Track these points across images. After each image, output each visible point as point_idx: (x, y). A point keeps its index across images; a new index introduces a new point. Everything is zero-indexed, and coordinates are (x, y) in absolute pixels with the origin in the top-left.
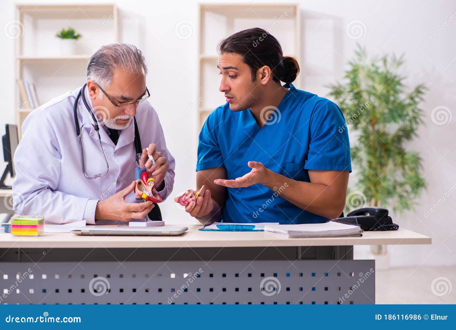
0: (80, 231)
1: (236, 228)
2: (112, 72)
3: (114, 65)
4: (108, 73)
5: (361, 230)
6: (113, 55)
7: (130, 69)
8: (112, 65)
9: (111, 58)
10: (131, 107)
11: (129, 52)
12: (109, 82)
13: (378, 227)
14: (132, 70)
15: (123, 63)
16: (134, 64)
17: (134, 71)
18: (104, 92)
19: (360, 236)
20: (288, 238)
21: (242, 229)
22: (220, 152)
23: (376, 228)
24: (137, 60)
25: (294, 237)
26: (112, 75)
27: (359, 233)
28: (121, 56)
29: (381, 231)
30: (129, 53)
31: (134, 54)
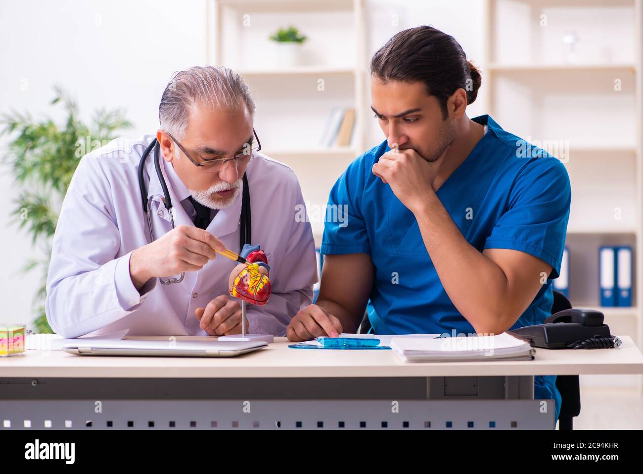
0: (77, 348)
1: (347, 343)
2: (186, 111)
3: (191, 99)
4: (180, 113)
5: (531, 348)
6: (188, 84)
7: (215, 103)
8: (187, 99)
9: (185, 89)
10: (227, 168)
11: (216, 77)
12: (183, 127)
13: (581, 342)
14: (218, 104)
15: (202, 94)
16: (222, 95)
17: (222, 106)
18: (179, 145)
19: (531, 359)
20: (406, 362)
21: (358, 346)
22: (365, 227)
23: (580, 343)
24: (228, 88)
25: (416, 360)
26: (188, 114)
27: (529, 354)
28: (201, 85)
29: (587, 349)
30: (214, 79)
31: (225, 81)
